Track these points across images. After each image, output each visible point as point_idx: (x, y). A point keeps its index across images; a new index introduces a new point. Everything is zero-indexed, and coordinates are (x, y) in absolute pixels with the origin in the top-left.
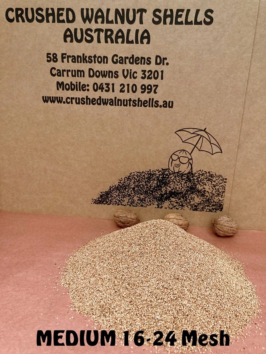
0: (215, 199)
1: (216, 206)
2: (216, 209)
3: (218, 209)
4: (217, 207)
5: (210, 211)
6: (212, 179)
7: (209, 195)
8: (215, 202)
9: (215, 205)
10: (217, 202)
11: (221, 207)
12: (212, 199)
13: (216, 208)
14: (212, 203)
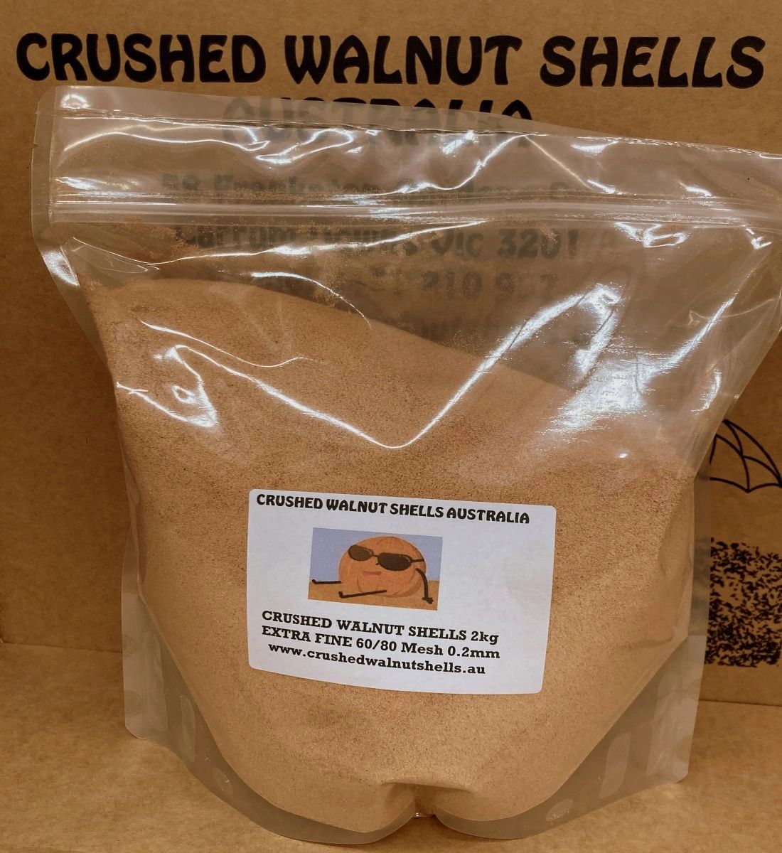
0: (753, 626)
1: (756, 649)
2: (755, 658)
3: (764, 658)
4: (759, 651)
5: (734, 662)
6: (744, 568)
7: (730, 615)
8: (753, 637)
9: (753, 645)
10: (759, 636)
11: (774, 651)
12: (744, 628)
13: (755, 653)
14: (740, 637)
